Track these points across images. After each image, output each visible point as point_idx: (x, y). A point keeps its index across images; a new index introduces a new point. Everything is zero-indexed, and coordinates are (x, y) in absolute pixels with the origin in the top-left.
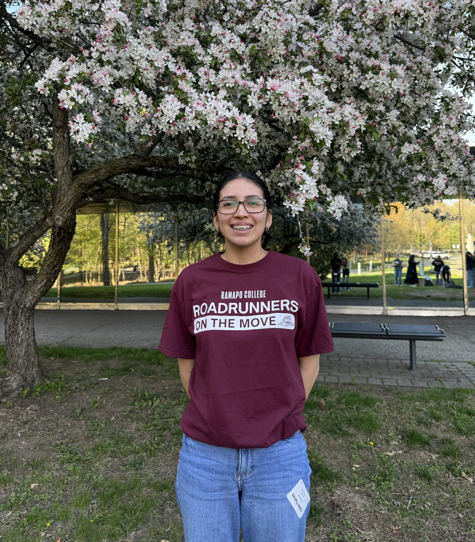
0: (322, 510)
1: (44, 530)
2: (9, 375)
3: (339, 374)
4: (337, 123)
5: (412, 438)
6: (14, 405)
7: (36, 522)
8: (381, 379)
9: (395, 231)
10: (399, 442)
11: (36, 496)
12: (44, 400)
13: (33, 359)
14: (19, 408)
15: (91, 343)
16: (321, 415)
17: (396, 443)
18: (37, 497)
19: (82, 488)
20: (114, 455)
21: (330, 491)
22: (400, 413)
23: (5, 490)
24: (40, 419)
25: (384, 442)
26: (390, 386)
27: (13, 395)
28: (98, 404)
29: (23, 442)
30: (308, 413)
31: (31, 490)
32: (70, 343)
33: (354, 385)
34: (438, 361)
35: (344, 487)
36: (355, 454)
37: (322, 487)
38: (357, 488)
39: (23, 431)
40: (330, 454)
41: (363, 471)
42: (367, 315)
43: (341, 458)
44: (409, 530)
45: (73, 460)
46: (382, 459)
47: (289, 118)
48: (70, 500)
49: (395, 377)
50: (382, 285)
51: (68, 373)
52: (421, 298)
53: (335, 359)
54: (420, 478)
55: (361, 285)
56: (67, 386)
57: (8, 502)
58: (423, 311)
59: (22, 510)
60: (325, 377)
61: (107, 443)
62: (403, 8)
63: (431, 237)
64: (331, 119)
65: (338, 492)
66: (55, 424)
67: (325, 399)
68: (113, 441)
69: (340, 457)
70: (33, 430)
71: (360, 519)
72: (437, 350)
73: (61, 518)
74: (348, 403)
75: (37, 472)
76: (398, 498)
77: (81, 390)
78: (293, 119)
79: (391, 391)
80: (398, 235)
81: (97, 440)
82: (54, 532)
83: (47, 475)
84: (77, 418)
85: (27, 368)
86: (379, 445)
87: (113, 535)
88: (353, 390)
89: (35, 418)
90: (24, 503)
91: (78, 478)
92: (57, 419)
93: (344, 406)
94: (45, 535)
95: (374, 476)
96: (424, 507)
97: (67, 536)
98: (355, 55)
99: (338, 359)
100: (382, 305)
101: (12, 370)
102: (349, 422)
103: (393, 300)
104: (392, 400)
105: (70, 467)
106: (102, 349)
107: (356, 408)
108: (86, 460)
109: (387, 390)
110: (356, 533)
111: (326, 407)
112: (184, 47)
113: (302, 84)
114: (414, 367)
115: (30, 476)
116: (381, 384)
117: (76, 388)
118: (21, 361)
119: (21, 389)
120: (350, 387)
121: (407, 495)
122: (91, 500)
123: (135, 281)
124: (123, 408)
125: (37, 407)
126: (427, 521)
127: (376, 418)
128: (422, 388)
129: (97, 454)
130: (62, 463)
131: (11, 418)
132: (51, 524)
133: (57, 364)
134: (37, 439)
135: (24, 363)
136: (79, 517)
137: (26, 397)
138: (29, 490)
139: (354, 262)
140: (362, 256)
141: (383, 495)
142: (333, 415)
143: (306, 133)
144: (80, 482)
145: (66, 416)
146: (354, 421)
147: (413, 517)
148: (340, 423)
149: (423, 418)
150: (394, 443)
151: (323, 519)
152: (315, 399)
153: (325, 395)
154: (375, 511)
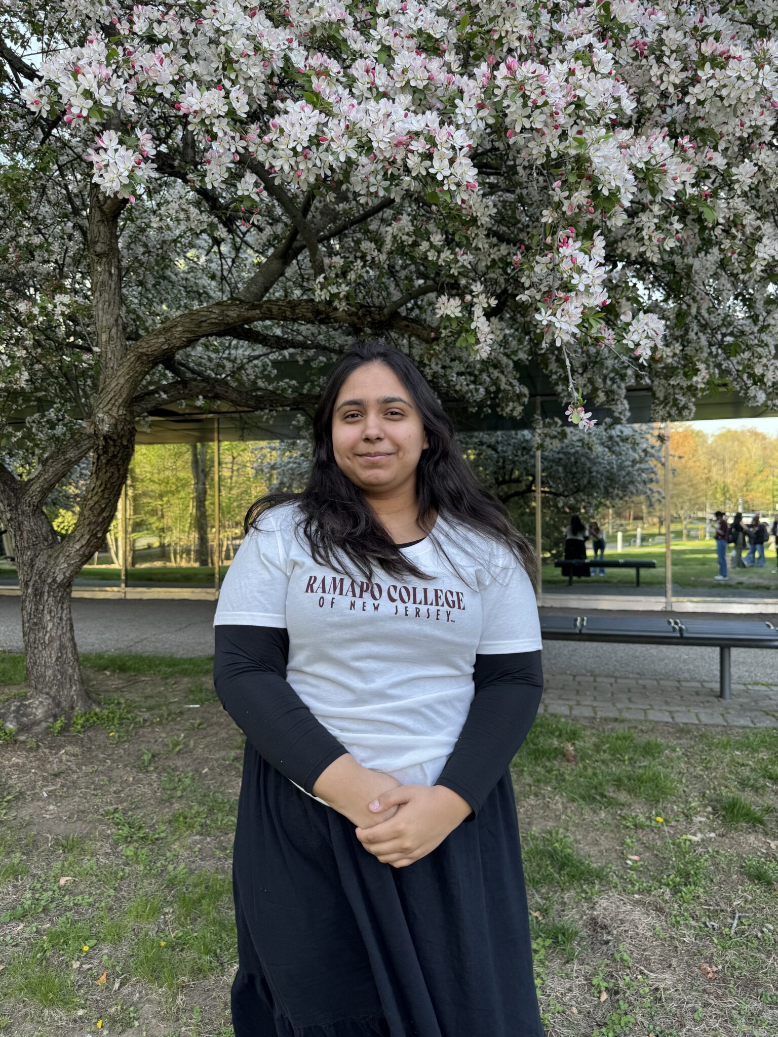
0: (576, 933)
1: (79, 957)
2: (31, 696)
3: (595, 704)
4: (641, 165)
5: (732, 812)
6: (38, 746)
7: (66, 943)
8: (670, 712)
9: (680, 479)
10: (708, 818)
11: (67, 898)
12: (90, 738)
13: (70, 671)
14: (47, 751)
15: (174, 650)
16: (567, 769)
17: (703, 819)
18: (69, 901)
19: (149, 886)
20: (205, 830)
21: (588, 899)
22: (707, 768)
23: (14, 886)
24: (80, 769)
25: (681, 818)
26: (685, 724)
27: (37, 729)
28: (181, 747)
29: (51, 807)
30: (545, 767)
31: (60, 888)
32: (139, 649)
33: (622, 721)
34: (768, 685)
35: (614, 894)
36: (630, 837)
37: (573, 893)
38: (636, 896)
39: (51, 788)
40: (585, 837)
41: (646, 867)
42: (638, 611)
43: (605, 844)
44: (736, 973)
45: (135, 838)
46: (679, 846)
47: (543, 149)
48: (127, 905)
49: (694, 710)
50: (665, 565)
51: (133, 696)
52: (728, 586)
53: (587, 679)
54: (752, 881)
55: (626, 565)
56: (129, 716)
57: (19, 907)
58: (735, 606)
59: (42, 922)
60: (571, 708)
61: (193, 812)
63: (741, 489)
65: (604, 903)
66: (106, 779)
67: (573, 744)
68: (204, 809)
69: (602, 840)
70: (69, 788)
71: (644, 950)
72: (764, 666)
73: (109, 937)
74: (614, 751)
75: (71, 858)
76: (713, 914)
77: (152, 723)
78: (552, 149)
79: (689, 732)
80: (685, 486)
81: (176, 806)
82: (96, 962)
83: (88, 863)
84: (143, 769)
85: (61, 685)
86: (673, 823)
87: (200, 970)
88: (621, 729)
89: (74, 768)
90: (45, 910)
91: (142, 868)
92: (111, 769)
93: (606, 756)
94: (81, 966)
95: (668, 876)
96: (762, 932)
97: (118, 969)
98: (673, 37)
99: (592, 679)
100: (664, 594)
101: (36, 688)
102: (618, 783)
103: (679, 588)
104: (692, 747)
105: (130, 851)
106: (191, 659)
107: (630, 759)
108: (157, 839)
109: (683, 731)
110: (639, 977)
111: (575, 757)
112: (323, 25)
113: (572, 72)
114: (727, 693)
115: (58, 864)
116: (670, 720)
117: (145, 721)
118: (49, 672)
119: (51, 720)
120: (616, 725)
121: (729, 910)
122: (162, 907)
124: (223, 753)
125: (77, 750)
126: (769, 957)
127: (666, 777)
128: (744, 727)
129: (176, 829)
130: (116, 843)
131: (32, 768)
132: (91, 948)
133: (115, 681)
134: (74, 803)
135: (55, 676)
136: (141, 936)
137: (59, 733)
138: (55, 888)
139: (611, 531)
140: (623, 522)
141: (686, 910)
142: (590, 771)
143: (581, 176)
144: (145, 876)
145: (126, 766)
146: (626, 781)
147: (744, 950)
148: (601, 784)
149: (749, 779)
150: (700, 819)
151: (578, 949)
152: (556, 743)
153: (573, 736)
154: (672, 937)
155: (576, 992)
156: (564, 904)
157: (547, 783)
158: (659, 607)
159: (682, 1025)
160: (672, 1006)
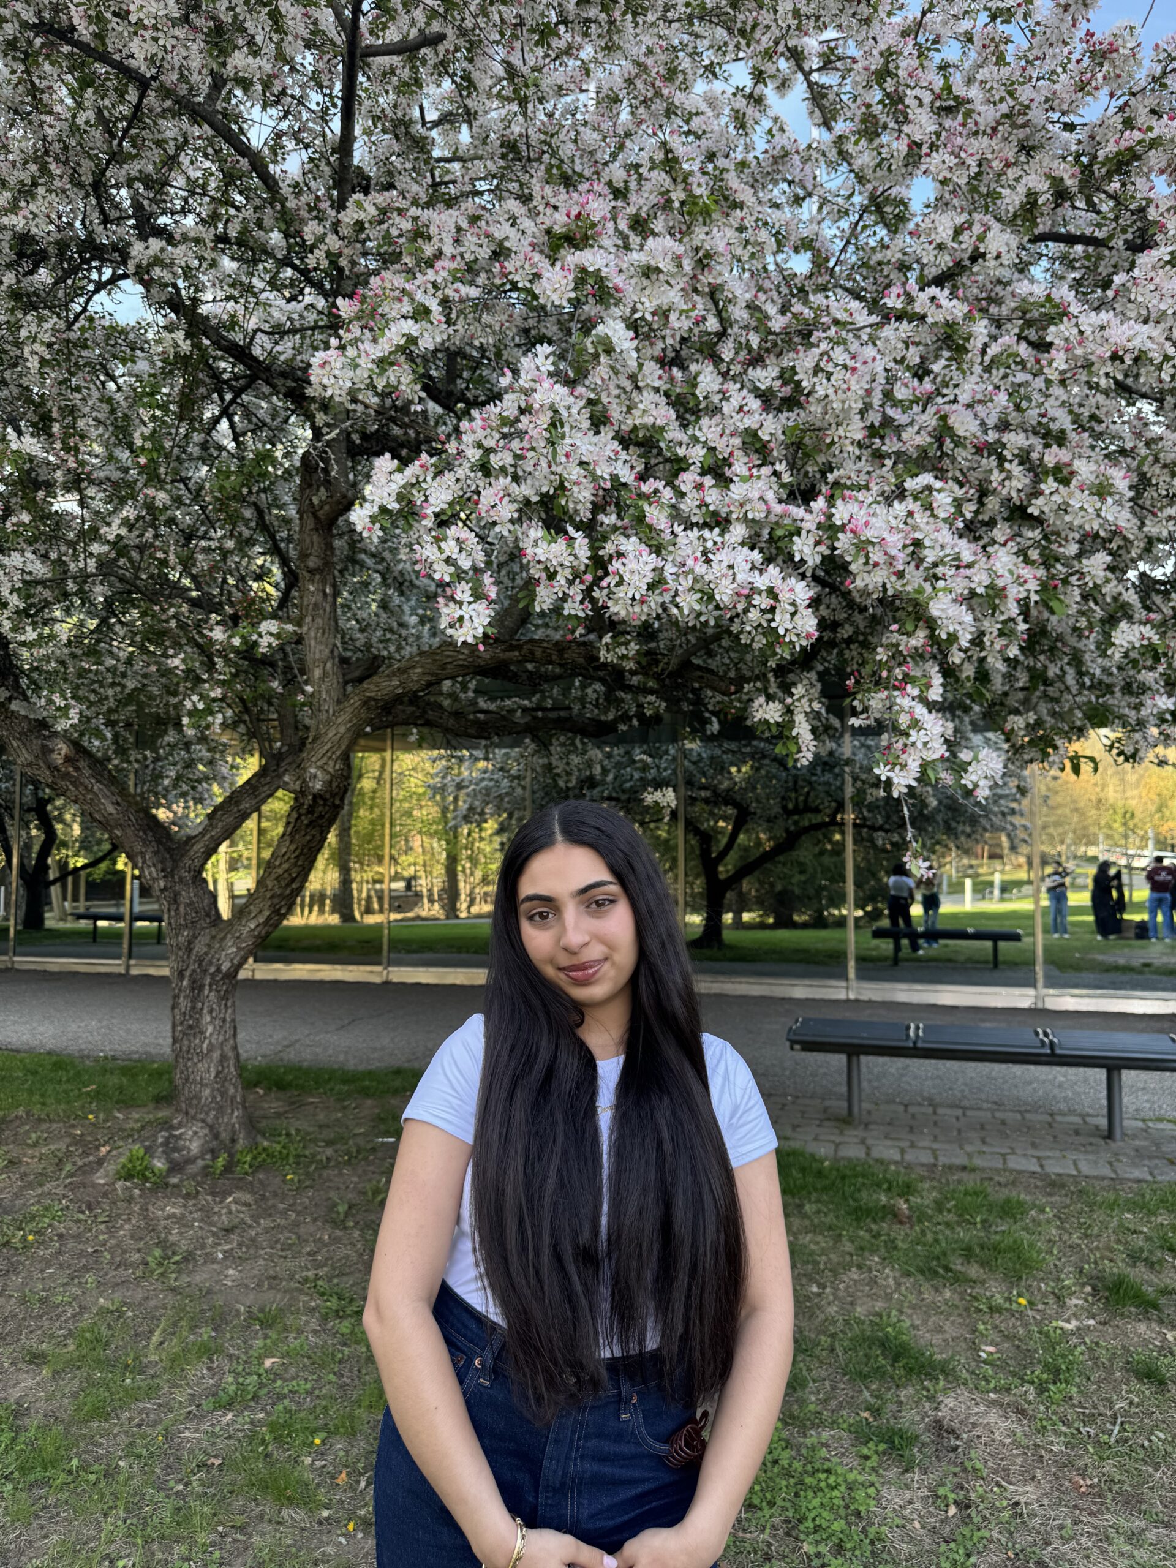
0: (917, 1437)
1: (310, 1452)
2: (180, 1126)
3: (935, 1146)
4: (980, 590)
5: (1117, 1292)
6: (197, 1192)
7: (290, 1435)
8: (1039, 1158)
9: (1059, 799)
10: (1086, 1301)
11: (278, 1383)
12: (262, 1182)
13: (232, 1091)
14: (209, 1198)
15: (341, 1058)
16: (901, 1234)
17: (1080, 1302)
18: (282, 1387)
21: (931, 1398)
22: (1086, 1236)
23: (209, 1369)
24: (258, 1224)
25: (1051, 1300)
26: (1059, 1175)
27: (192, 1169)
29: (231, 1272)
30: (870, 1231)
31: (266, 1372)
32: (291, 1056)
33: (973, 1170)
35: (964, 1393)
36: (984, 1323)
37: (911, 1390)
38: (992, 1395)
39: (227, 1247)
40: (925, 1322)
41: (1004, 1361)
42: (995, 1010)
43: (951, 1331)
44: (1116, 1488)
45: (349, 1312)
46: (1047, 1335)
48: (356, 1394)
49: (1071, 1156)
50: (1033, 934)
51: (304, 1125)
52: (1128, 969)
53: (923, 1110)
54: (1140, 1379)
55: (978, 936)
56: (307, 1153)
57: (221, 1393)
58: (1133, 1002)
59: (255, 1412)
60: (903, 1152)
62: (1130, 345)
63: (1152, 816)
64: (966, 582)
65: (950, 1402)
66: (293, 1236)
67: (907, 1201)
69: (947, 1326)
70: (248, 1247)
71: (1002, 1459)
73: (341, 1430)
74: (962, 1211)
75: (272, 1335)
76: (1089, 1419)
77: (338, 1162)
79: (1063, 1186)
80: (1067, 811)
82: (330, 1458)
83: (295, 1342)
84: (338, 1223)
85: (220, 1110)
86: (1040, 1307)
88: (971, 1181)
89: (249, 1221)
90: (255, 1397)
92: (296, 1224)
93: (951, 1217)
94: (313, 1463)
95: (1032, 1372)
96: (1150, 1441)
97: (359, 1466)
98: (1015, 440)
99: (930, 1110)
100: (1034, 985)
101: (187, 1113)
102: (968, 1254)
103: (1057, 973)
104: (1067, 1207)
105: (345, 1328)
107: (983, 1222)
109: (1055, 1184)
110: (996, 1489)
111: (909, 1218)
112: (644, 426)
113: (910, 514)
114: (1117, 1133)
115: (259, 1343)
116: (1038, 1169)
117: (328, 1159)
118: (207, 1092)
119: (209, 1157)
120: (964, 1175)
121: (1109, 1413)
123: (410, 915)
125: (247, 1197)
126: (1156, 1470)
127: (1031, 1246)
128: (1139, 1181)
130: (325, 1318)
131: (195, 1220)
132: (322, 1441)
133: (273, 1104)
134: (259, 1266)
135: (214, 1097)
137: (221, 1174)
138: (261, 1371)
139: (955, 875)
140: (974, 862)
141: (1055, 1413)
142: (930, 1237)
143: (918, 619)
145: (315, 1220)
146: (978, 1250)
147: (1125, 1460)
148: (944, 1254)
149: (1141, 1250)
150: (1075, 1301)
151: (919, 1457)
152: (883, 1199)
153: (907, 1190)
154: (1036, 1445)
155: (918, 1505)
156: (901, 1403)
157: (874, 1251)
158: (1025, 1003)
159: (1048, 1544)
160: (1036, 1522)
